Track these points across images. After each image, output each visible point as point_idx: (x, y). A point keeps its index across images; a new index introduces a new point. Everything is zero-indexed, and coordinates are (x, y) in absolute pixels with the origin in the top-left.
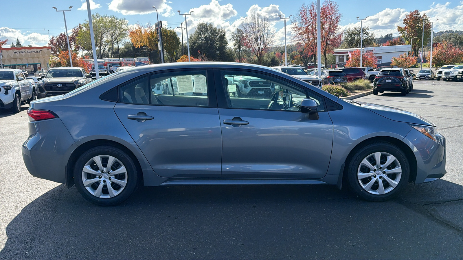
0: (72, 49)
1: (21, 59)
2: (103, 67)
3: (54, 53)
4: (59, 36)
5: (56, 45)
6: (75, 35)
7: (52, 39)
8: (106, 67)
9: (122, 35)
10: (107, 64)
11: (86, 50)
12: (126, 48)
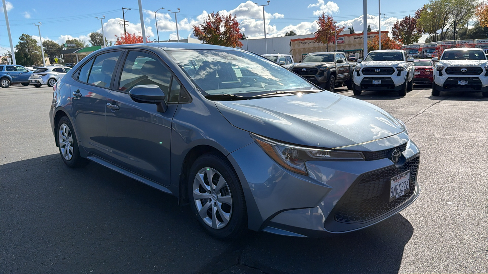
0: (415, 33)
1: (355, 45)
2: (435, 51)
3: (396, 38)
4: (404, 19)
5: (399, 29)
6: (417, 17)
7: (397, 23)
8: (437, 50)
9: (468, 14)
10: (439, 47)
11: (427, 33)
12: (476, 28)
